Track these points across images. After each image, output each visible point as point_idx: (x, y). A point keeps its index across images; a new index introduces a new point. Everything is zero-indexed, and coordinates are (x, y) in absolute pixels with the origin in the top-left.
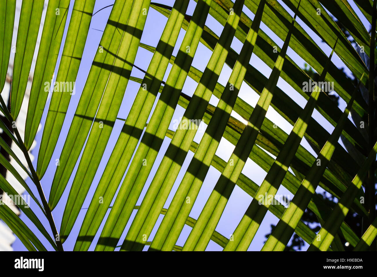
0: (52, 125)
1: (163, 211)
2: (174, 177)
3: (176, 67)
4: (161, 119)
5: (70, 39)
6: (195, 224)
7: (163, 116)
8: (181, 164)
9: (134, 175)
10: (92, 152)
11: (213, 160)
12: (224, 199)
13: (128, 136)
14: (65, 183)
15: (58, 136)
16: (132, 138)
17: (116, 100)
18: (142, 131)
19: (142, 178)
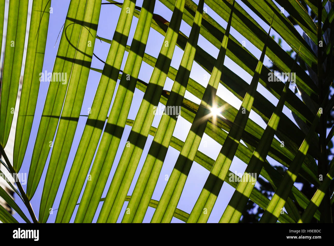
0: (23, 124)
1: (127, 199)
2: (137, 161)
3: (133, 54)
4: (120, 110)
5: (31, 44)
6: (158, 205)
7: (122, 107)
8: (142, 147)
9: (100, 162)
10: (61, 145)
11: (171, 141)
12: (184, 176)
13: (92, 128)
14: (40, 174)
15: (29, 133)
16: (96, 129)
17: (79, 96)
18: (104, 122)
19: (108, 165)
